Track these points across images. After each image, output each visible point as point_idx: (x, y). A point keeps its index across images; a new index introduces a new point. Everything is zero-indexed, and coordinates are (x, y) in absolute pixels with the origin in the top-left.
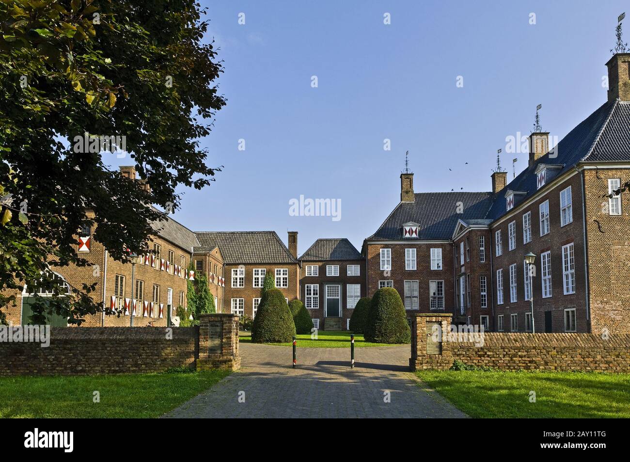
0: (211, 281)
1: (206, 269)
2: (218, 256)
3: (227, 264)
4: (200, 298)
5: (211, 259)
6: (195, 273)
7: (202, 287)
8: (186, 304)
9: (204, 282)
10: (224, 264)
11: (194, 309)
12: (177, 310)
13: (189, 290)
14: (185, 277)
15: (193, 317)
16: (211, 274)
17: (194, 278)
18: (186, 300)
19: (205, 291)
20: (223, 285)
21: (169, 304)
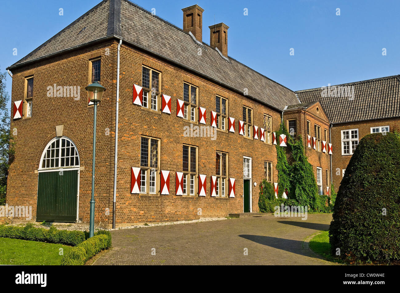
0: (309, 146)
1: (300, 130)
2: (320, 113)
3: (335, 125)
4: (295, 169)
5: (308, 117)
6: (287, 137)
7: (296, 154)
8: (276, 179)
9: (298, 148)
10: (330, 125)
11: (288, 185)
12: (261, 186)
13: (280, 159)
14: (273, 142)
15: (287, 195)
16: (309, 137)
17: (287, 143)
18: (276, 173)
19: (301, 159)
20: (331, 153)
21: (246, 178)
